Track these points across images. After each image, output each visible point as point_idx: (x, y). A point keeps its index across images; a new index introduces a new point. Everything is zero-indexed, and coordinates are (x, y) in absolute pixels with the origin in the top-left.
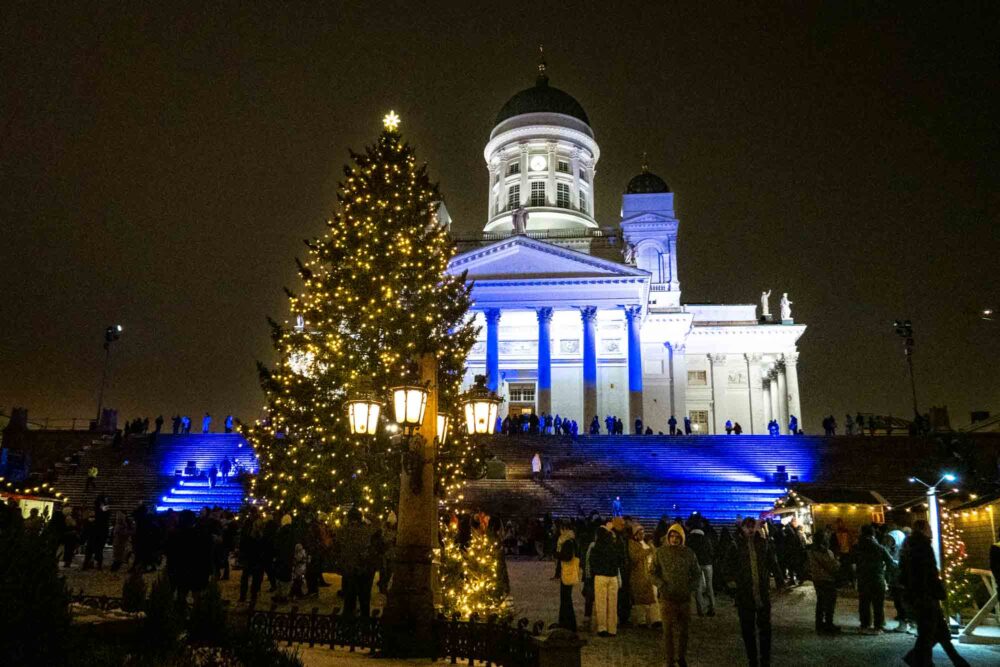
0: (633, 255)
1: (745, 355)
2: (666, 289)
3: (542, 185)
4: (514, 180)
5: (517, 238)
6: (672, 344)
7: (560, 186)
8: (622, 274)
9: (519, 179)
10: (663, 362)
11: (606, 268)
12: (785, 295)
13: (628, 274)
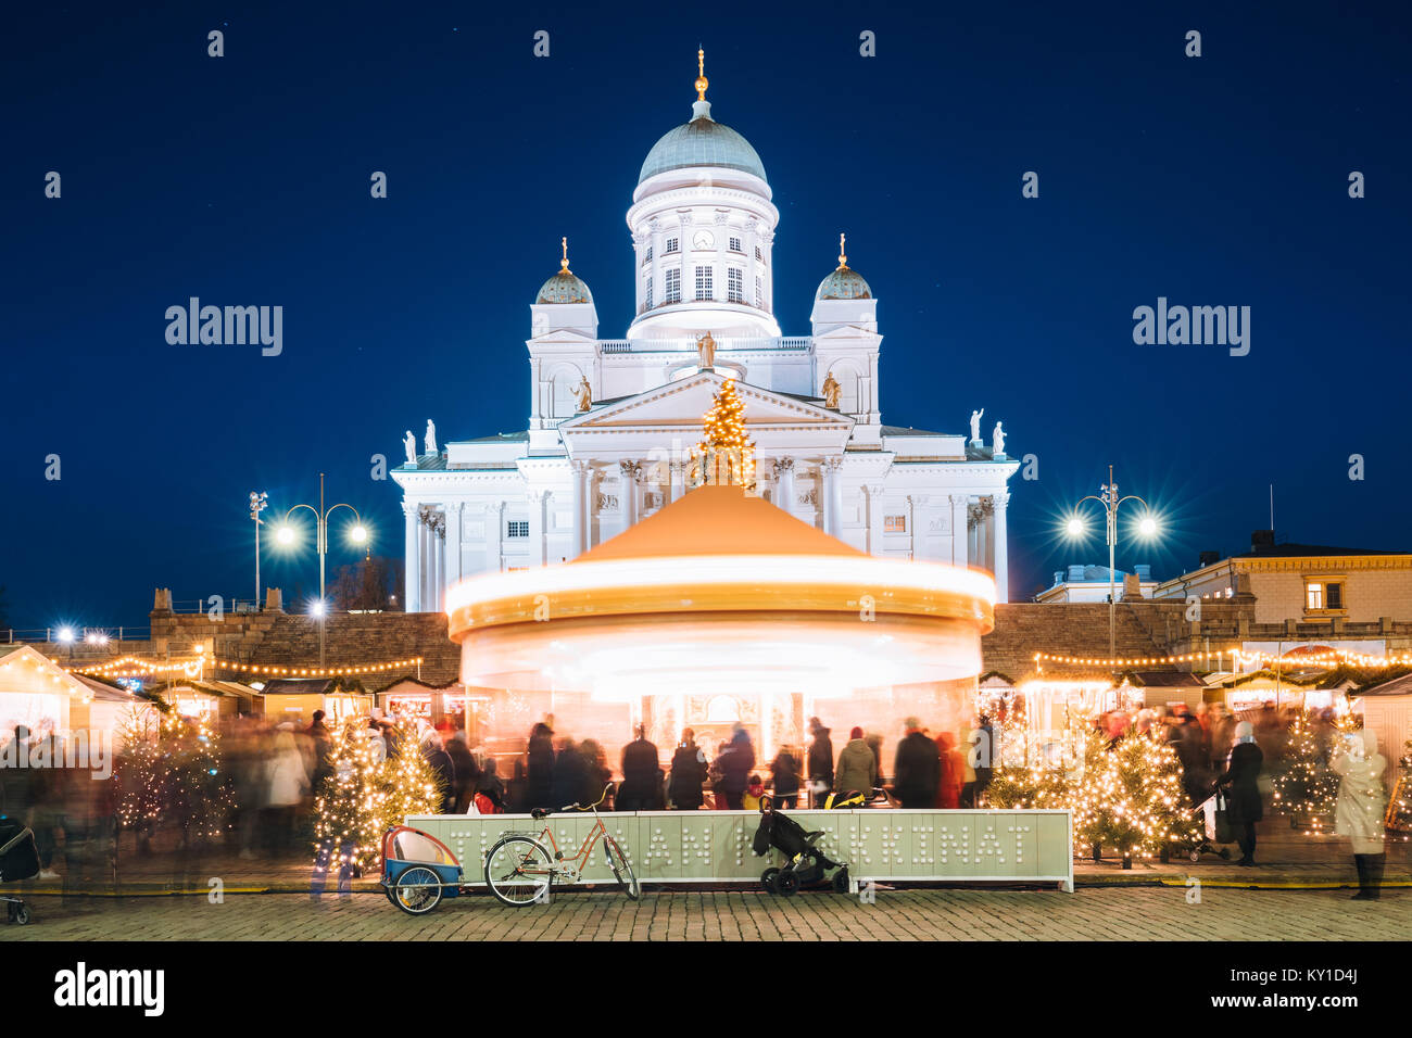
1: (950, 497)
2: (865, 422)
3: (709, 270)
4: (673, 261)
6: (869, 488)
7: (731, 272)
9: (679, 261)
10: (858, 509)
12: (999, 424)
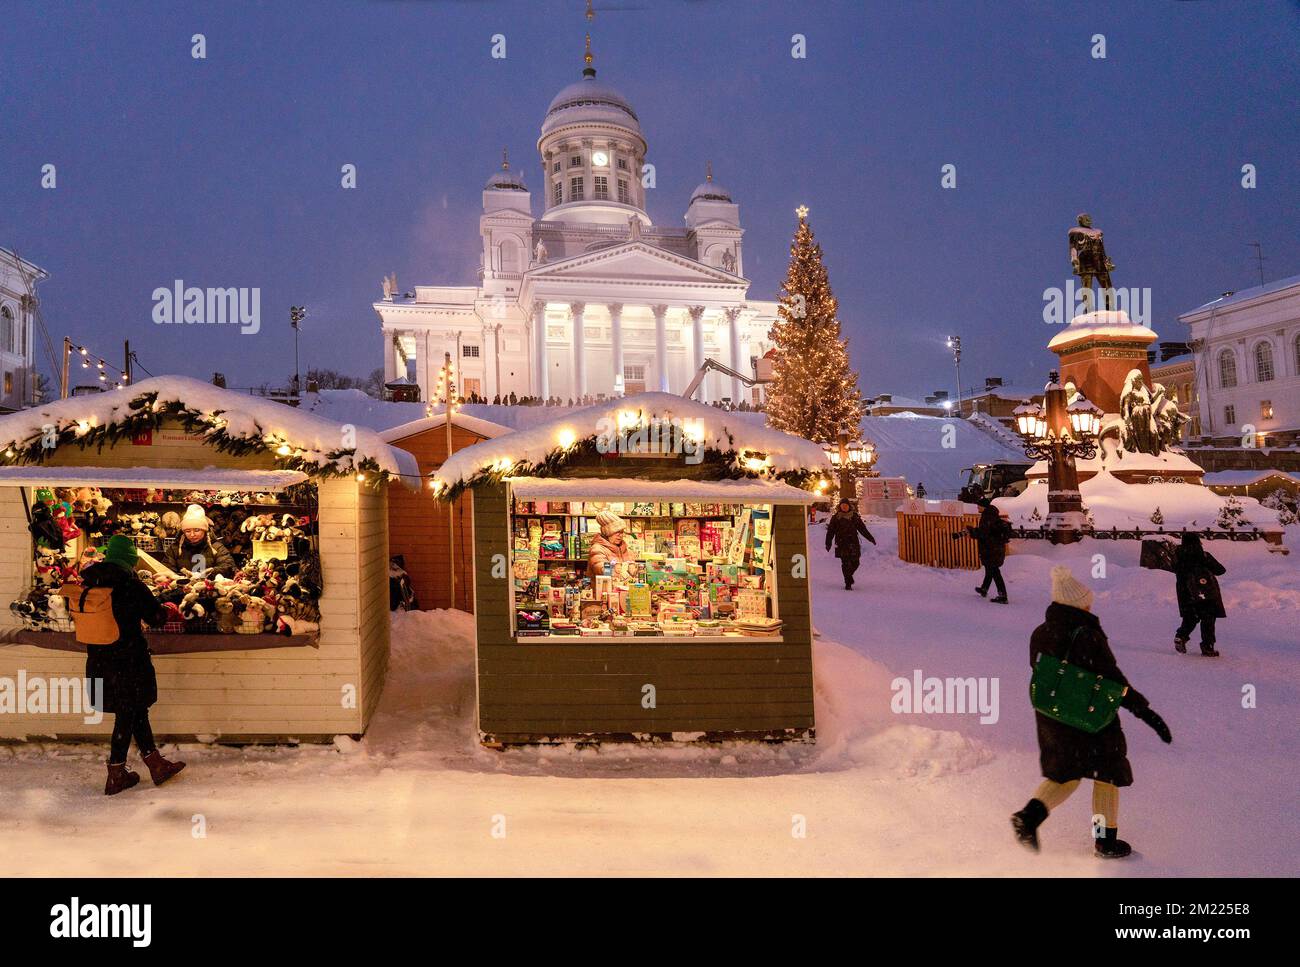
0: (732, 265)
3: (604, 180)
4: (577, 172)
5: (638, 244)
7: (620, 182)
8: (727, 281)
9: (583, 172)
11: (714, 275)
13: (733, 282)
